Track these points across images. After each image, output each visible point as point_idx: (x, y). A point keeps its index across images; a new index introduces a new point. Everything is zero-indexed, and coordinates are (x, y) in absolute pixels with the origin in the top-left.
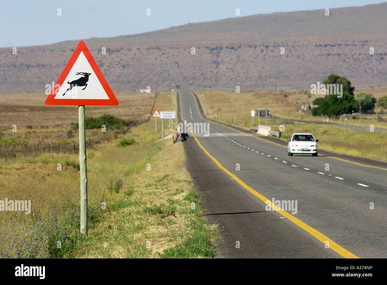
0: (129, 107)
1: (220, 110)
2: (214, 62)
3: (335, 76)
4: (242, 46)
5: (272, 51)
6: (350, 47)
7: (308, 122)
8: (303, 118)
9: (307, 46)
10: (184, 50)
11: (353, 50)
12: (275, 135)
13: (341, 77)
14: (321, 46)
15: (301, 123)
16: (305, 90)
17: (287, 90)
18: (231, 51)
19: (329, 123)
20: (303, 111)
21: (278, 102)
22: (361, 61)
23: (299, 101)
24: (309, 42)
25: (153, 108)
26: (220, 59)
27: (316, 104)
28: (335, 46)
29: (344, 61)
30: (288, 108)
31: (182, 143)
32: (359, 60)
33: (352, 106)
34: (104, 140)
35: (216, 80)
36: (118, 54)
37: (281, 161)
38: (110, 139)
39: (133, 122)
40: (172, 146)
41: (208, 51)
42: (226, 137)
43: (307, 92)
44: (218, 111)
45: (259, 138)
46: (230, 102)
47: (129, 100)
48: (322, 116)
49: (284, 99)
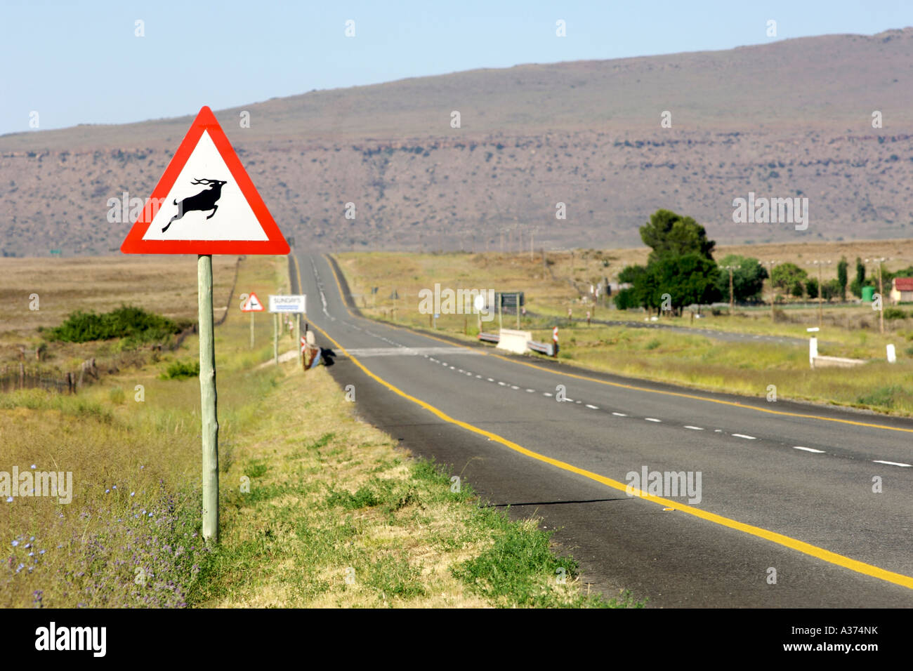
0: (174, 289)
1: (397, 297)
2: (375, 184)
3: (668, 214)
4: (442, 145)
5: (512, 156)
6: (698, 148)
7: (610, 324)
8: (593, 315)
9: (596, 146)
10: (303, 154)
11: (703, 155)
12: (543, 350)
13: (682, 218)
14: (627, 144)
15: (592, 325)
16: (597, 249)
17: (553, 249)
18: (413, 158)
19: (661, 326)
20: (594, 298)
21: (532, 276)
22: (723, 180)
23: (584, 276)
24: (599, 135)
25: (232, 292)
26: (388, 177)
27: (627, 281)
28: (663, 144)
29: (685, 181)
30: (556, 292)
31: (326, 368)
32: (720, 178)
33: (712, 285)
34: (127, 367)
35: (379, 227)
36: (143, 164)
37: (584, 404)
38: (142, 363)
39: (190, 325)
40: (304, 376)
41: (358, 156)
42: (426, 356)
43: (600, 253)
44: (391, 298)
45: (506, 359)
46: (416, 278)
47: (174, 274)
48: (642, 309)
49: (546, 269)
